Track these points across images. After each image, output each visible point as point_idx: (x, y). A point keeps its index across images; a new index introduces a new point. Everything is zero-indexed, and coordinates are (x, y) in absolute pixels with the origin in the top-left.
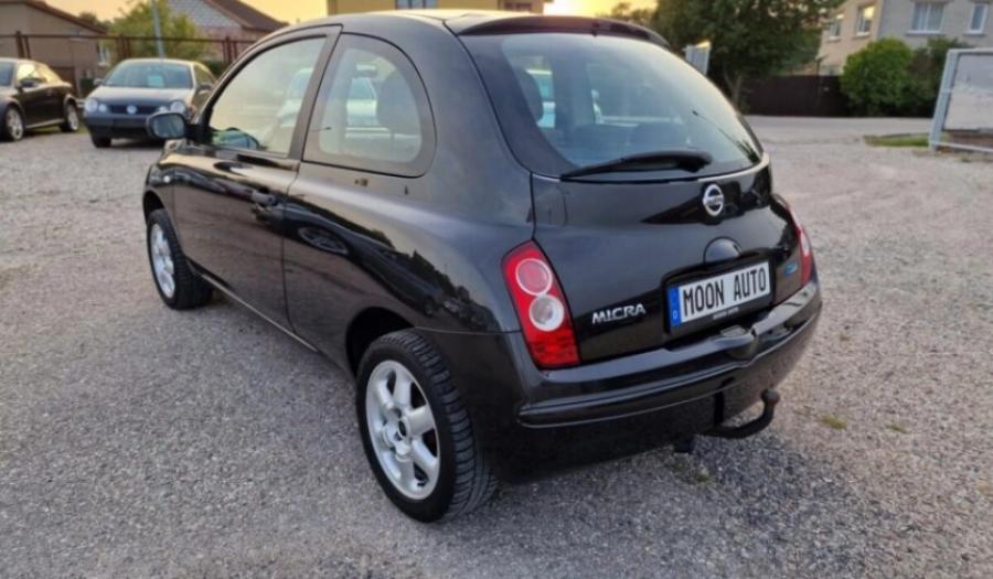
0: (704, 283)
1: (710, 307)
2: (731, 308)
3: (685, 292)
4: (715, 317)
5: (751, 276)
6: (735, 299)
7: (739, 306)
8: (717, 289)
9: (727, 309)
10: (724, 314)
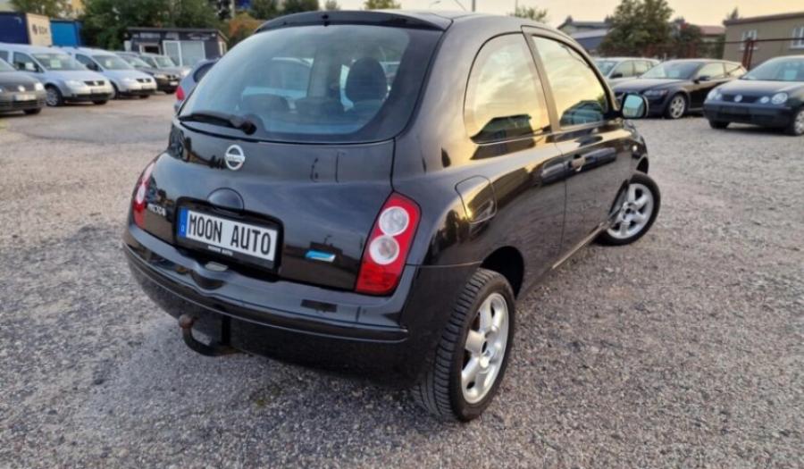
0: (206, 217)
1: (209, 238)
2: (226, 249)
3: (191, 217)
4: (210, 248)
5: (252, 235)
6: (232, 244)
7: (234, 252)
8: (216, 228)
9: (222, 249)
10: (219, 250)
